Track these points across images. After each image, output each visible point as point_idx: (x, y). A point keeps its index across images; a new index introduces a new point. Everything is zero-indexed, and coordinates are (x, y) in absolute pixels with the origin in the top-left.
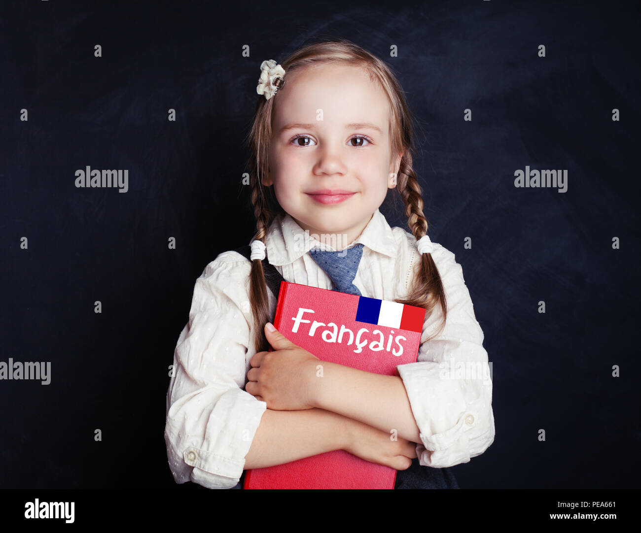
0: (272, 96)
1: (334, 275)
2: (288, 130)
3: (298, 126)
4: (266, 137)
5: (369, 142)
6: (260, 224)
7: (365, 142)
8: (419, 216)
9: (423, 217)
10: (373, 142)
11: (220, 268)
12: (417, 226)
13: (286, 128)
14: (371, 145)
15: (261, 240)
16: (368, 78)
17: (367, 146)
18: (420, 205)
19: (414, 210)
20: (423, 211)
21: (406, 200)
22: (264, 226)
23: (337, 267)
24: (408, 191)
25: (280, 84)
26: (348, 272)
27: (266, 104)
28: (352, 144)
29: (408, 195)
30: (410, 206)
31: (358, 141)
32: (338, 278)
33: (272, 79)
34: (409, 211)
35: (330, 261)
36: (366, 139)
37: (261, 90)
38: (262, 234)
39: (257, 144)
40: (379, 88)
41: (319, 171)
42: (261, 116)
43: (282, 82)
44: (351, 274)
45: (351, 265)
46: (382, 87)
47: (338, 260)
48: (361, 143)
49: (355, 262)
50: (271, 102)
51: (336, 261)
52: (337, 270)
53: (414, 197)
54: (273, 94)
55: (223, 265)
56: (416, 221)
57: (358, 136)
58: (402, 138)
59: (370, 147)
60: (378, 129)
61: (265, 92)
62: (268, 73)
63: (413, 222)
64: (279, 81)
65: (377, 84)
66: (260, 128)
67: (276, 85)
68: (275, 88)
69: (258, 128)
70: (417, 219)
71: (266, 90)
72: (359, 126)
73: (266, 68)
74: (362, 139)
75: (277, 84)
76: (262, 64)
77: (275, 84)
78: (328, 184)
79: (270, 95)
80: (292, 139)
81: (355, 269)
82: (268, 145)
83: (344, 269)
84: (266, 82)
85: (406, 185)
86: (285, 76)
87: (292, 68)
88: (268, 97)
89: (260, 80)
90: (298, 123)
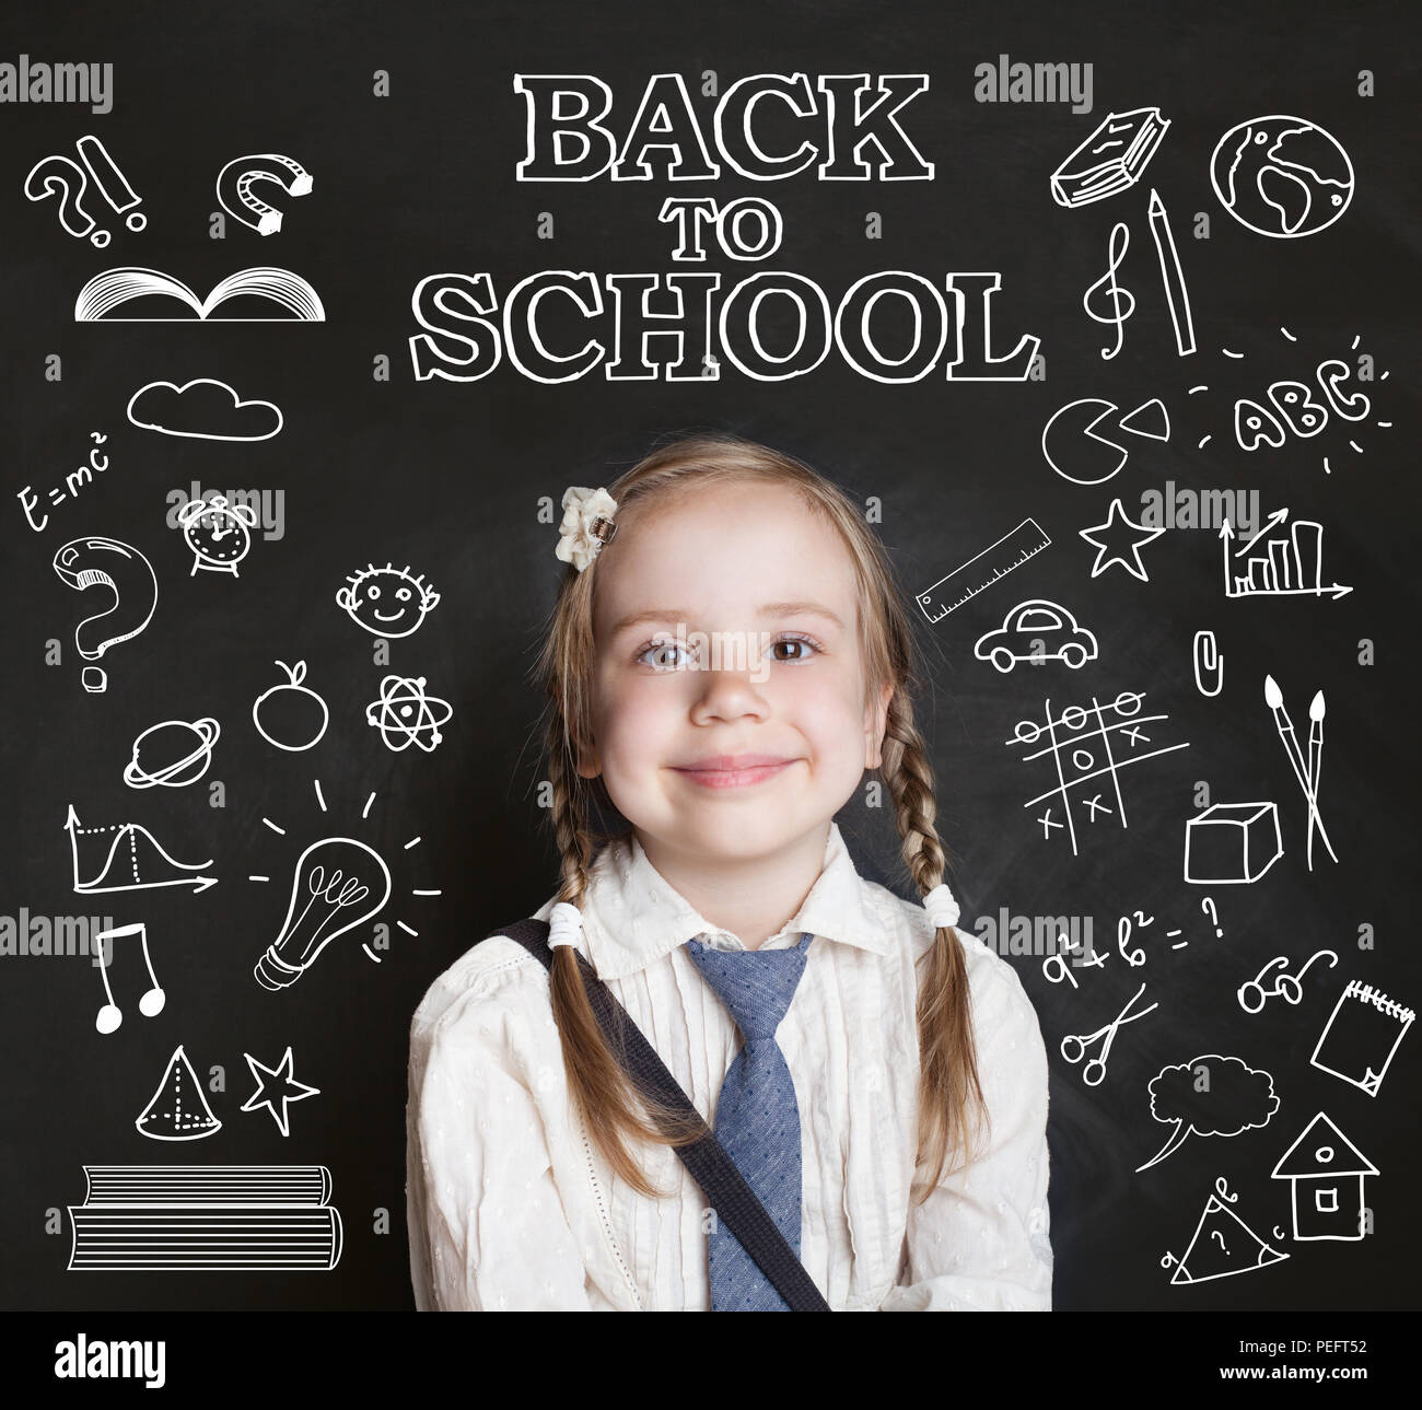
0: (590, 558)
1: (740, 1005)
2: (629, 629)
3: (652, 615)
4: (581, 654)
5: (815, 650)
6: (570, 866)
7: (805, 651)
8: (926, 836)
9: (934, 840)
10: (822, 649)
11: (471, 991)
12: (922, 858)
13: (625, 623)
14: (818, 656)
15: (571, 901)
16: (805, 508)
17: (809, 657)
18: (928, 810)
19: (915, 823)
20: (934, 825)
21: (900, 797)
22: (579, 870)
23: (748, 987)
24: (903, 777)
25: (607, 531)
26: (773, 1000)
27: (579, 580)
28: (776, 655)
29: (903, 788)
30: (906, 814)
31: (791, 649)
32: (747, 1012)
33: (588, 521)
34: (905, 824)
35: (733, 970)
36: (806, 643)
37: (564, 552)
38: (574, 886)
39: (562, 676)
40: (829, 530)
41: (703, 716)
42: (568, 610)
43: (611, 529)
44: (779, 1004)
45: (781, 984)
46: (836, 530)
47: (753, 970)
48: (797, 654)
49: (789, 981)
50: (589, 577)
51: (747, 971)
52: (748, 994)
53: (915, 789)
54: (592, 555)
55: (476, 984)
56: (918, 849)
57: (788, 636)
58: (889, 647)
59: (816, 659)
60: (831, 616)
61: (574, 554)
62: (580, 513)
63: (912, 853)
64: (604, 527)
65: (824, 520)
66: (568, 638)
67: (598, 536)
68: (596, 541)
69: (563, 637)
70: (920, 843)
71: (578, 548)
72: (789, 610)
73: (575, 502)
74: (797, 644)
75: (601, 534)
76: (565, 496)
77: (596, 531)
78: (726, 742)
79: (587, 557)
80: (639, 652)
81: (788, 996)
82: (588, 674)
83: (764, 991)
84: (575, 530)
85: (899, 764)
86: (616, 516)
87: (631, 495)
88: (582, 565)
89: (561, 530)
90: (651, 609)
